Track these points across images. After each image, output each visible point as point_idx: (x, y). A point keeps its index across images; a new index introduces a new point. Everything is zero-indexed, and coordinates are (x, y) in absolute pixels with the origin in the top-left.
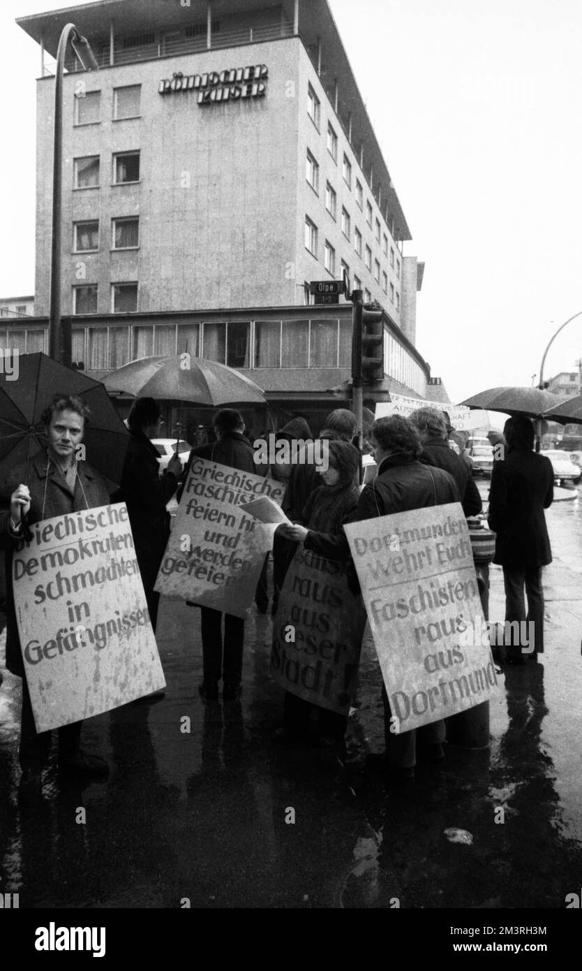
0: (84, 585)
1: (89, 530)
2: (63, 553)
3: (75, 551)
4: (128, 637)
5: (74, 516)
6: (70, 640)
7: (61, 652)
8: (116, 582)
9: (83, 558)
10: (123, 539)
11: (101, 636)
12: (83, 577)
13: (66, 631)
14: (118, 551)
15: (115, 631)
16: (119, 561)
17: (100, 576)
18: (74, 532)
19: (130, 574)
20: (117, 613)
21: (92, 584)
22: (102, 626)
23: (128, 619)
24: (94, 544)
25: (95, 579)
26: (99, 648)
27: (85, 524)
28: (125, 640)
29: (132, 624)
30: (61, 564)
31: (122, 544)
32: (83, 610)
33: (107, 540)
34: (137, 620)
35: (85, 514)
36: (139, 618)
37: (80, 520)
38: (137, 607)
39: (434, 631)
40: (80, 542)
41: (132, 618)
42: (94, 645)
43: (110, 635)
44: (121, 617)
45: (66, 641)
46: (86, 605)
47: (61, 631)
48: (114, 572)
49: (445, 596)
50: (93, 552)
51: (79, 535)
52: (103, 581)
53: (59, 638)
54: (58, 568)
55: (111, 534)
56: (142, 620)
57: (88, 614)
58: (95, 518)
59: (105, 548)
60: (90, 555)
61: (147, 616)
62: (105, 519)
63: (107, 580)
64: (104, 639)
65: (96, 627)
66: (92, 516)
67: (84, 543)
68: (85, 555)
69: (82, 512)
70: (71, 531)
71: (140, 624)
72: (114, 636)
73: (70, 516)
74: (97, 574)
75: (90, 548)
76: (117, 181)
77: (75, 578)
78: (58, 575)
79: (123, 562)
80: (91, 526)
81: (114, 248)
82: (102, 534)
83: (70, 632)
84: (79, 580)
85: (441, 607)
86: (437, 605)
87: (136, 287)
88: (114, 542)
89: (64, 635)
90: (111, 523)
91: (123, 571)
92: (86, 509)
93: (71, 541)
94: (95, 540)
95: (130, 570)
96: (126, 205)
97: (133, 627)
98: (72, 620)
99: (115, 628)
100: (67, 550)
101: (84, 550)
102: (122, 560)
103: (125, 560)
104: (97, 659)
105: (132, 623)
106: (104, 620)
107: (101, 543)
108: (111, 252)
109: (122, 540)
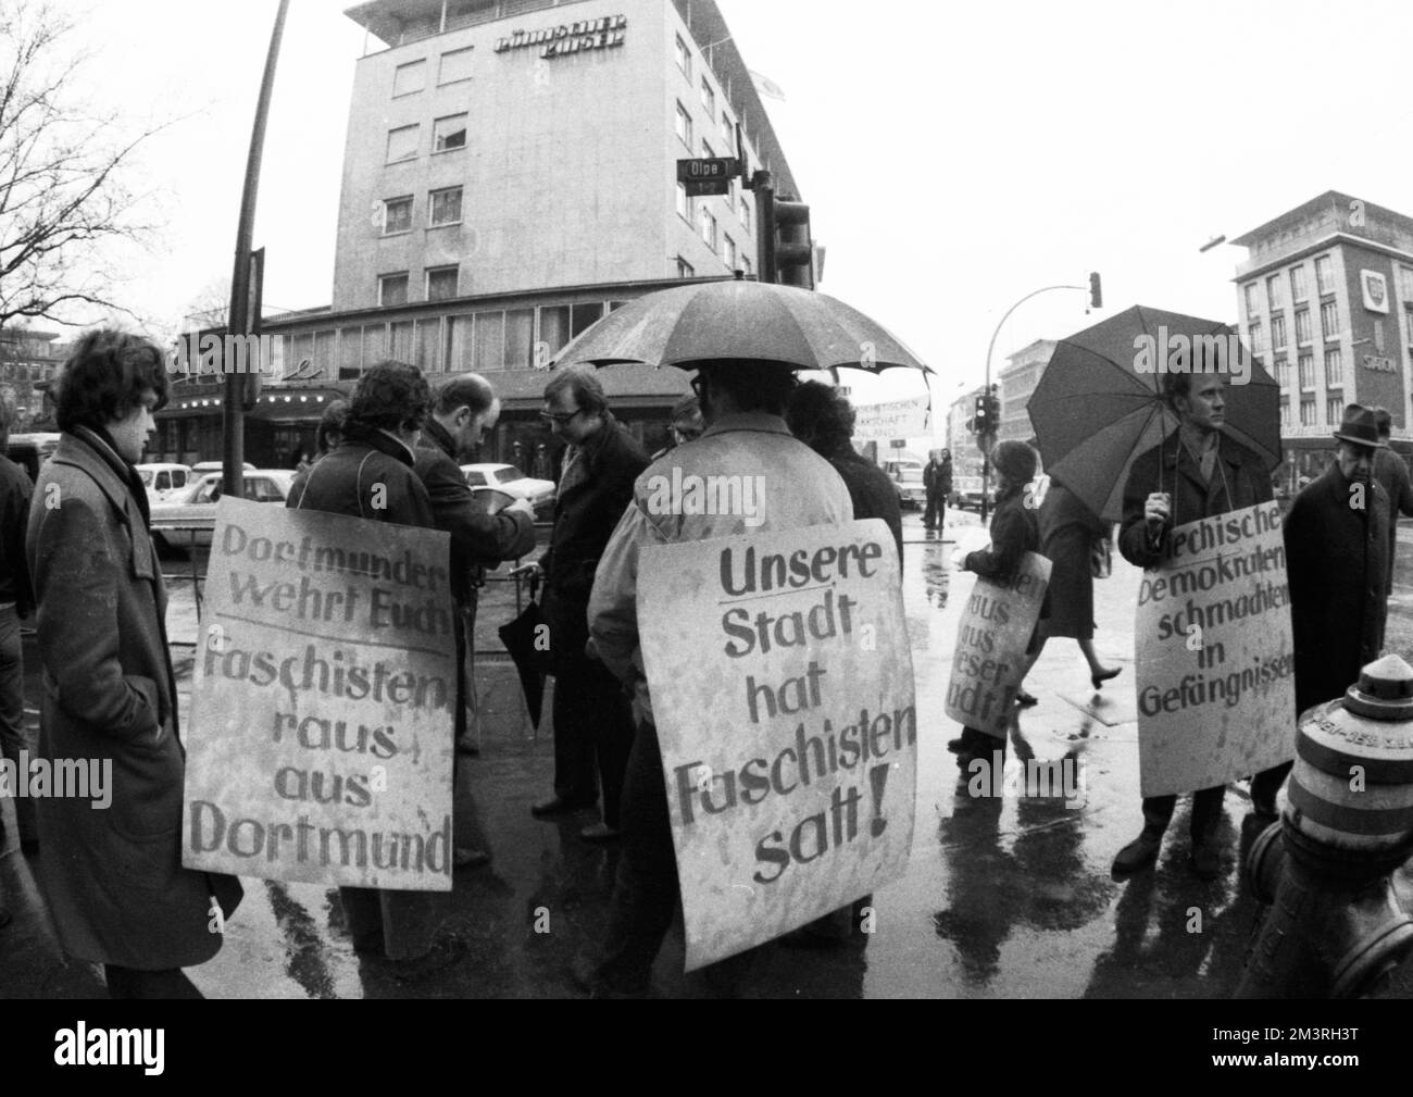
0: (1221, 620)
1: (1230, 541)
2: (1197, 574)
3: (1212, 572)
4: (1265, 694)
5: (1211, 521)
6: (1196, 691)
7: (1184, 705)
8: (1259, 617)
9: (1221, 581)
10: (1273, 554)
11: (1233, 690)
12: (1220, 607)
13: (1193, 679)
14: (1265, 573)
15: (1251, 685)
16: (1266, 589)
17: (1241, 606)
18: (1212, 545)
19: (1277, 606)
20: (1257, 659)
21: (1231, 618)
22: (1237, 676)
23: (1269, 669)
24: (1237, 561)
25: (1234, 613)
26: (1230, 705)
27: (1226, 533)
28: (1260, 696)
29: (1272, 676)
30: (1194, 589)
31: (1270, 563)
32: (1216, 654)
33: (1253, 556)
34: (1277, 670)
35: (1226, 518)
36: (1281, 667)
37: (1220, 527)
38: (1281, 652)
39: (315, 732)
40: (1219, 559)
41: (1273, 666)
42: (1223, 700)
43: (1245, 688)
44: (1260, 665)
45: (1192, 692)
46: (1220, 647)
47: (1187, 678)
48: (1259, 602)
49: (365, 686)
50: (1233, 573)
51: (1218, 549)
52: (1245, 615)
53: (1183, 687)
54: (1191, 594)
55: (1258, 548)
56: (1284, 671)
57: (1222, 659)
58: (1239, 525)
59: (1249, 567)
60: (1231, 578)
61: (1291, 665)
62: (1251, 525)
63: (1249, 614)
64: (1237, 694)
65: (1229, 679)
66: (1235, 521)
67: (1224, 561)
68: (1225, 578)
69: (1222, 516)
70: (1208, 543)
71: (1282, 676)
72: (1250, 690)
73: (1207, 521)
74: (1237, 605)
75: (1231, 567)
76: (439, 148)
77: (1210, 609)
78: (1190, 604)
79: (1270, 589)
80: (1233, 536)
81: (430, 225)
82: (1246, 547)
83: (1198, 681)
84: (1215, 610)
85: (345, 698)
86: (338, 692)
87: (456, 271)
88: (1260, 560)
89: (1190, 684)
90: (1259, 532)
91: (1270, 603)
92: (1228, 511)
93: (1208, 555)
94: (1237, 556)
95: (1279, 601)
96: (446, 176)
97: (1274, 680)
98: (1201, 665)
99: (1251, 680)
100: (1203, 569)
101: (1223, 570)
102: (1270, 585)
103: (1274, 586)
104: (1225, 719)
105: (1272, 673)
106: (1239, 669)
107: (1245, 562)
108: (427, 231)
109: (1271, 557)
